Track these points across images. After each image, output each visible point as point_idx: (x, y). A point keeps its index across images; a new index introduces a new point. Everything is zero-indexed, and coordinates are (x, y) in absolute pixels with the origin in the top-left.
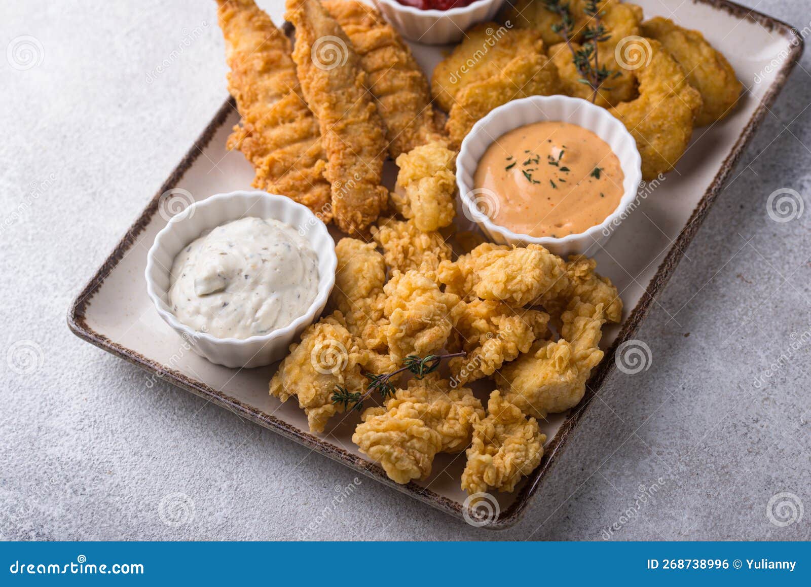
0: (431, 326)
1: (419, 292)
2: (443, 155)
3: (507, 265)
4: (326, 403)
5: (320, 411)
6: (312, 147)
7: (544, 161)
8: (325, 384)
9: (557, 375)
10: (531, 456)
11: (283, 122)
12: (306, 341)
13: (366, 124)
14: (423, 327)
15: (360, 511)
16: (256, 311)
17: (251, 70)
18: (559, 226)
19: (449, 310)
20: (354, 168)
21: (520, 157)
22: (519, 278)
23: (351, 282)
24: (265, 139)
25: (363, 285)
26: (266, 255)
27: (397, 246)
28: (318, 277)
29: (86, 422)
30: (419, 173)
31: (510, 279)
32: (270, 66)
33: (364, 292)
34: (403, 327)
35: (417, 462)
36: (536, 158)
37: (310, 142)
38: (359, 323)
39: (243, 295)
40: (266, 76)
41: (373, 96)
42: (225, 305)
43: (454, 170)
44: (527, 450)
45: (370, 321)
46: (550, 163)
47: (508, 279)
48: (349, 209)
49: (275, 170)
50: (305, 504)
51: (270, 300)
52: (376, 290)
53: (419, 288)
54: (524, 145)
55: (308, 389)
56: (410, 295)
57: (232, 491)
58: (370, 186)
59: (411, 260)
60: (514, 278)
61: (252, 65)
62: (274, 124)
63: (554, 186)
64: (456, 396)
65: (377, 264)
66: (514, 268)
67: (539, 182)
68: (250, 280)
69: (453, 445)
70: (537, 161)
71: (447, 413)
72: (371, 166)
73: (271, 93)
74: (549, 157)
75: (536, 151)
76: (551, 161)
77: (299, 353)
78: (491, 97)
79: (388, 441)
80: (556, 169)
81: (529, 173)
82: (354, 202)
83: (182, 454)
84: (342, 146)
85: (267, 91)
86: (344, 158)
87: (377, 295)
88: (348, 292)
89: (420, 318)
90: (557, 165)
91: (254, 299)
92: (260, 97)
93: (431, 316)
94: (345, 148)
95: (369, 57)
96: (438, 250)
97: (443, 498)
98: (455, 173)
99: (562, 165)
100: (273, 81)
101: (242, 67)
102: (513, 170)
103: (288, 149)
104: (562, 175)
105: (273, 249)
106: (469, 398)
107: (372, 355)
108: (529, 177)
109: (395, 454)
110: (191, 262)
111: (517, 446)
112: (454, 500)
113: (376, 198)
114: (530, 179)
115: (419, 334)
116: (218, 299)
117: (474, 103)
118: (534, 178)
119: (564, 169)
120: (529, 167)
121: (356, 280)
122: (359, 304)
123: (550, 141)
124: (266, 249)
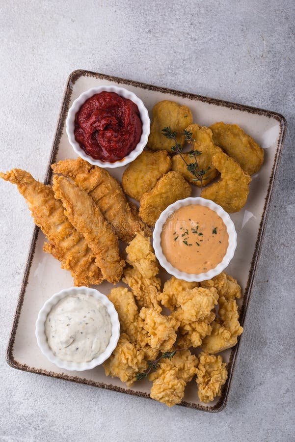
0: (169, 340)
2: (147, 245)
3: (194, 305)
4: (133, 378)
5: (132, 382)
6: (83, 246)
7: (190, 232)
8: (130, 372)
9: (226, 343)
10: (224, 378)
11: (67, 238)
12: (117, 356)
13: (106, 234)
14: (165, 341)
15: (155, 405)
16: (91, 347)
17: (44, 215)
18: (206, 263)
19: (174, 329)
20: (108, 258)
21: (180, 232)
22: (201, 313)
23: (125, 317)
24: (61, 248)
25: (131, 317)
26: (87, 320)
27: (137, 288)
28: (109, 316)
29: (27, 395)
30: (139, 258)
31: (197, 313)
32: (52, 210)
33: (132, 321)
35: (180, 397)
36: (186, 231)
37: (81, 243)
38: (134, 335)
39: (83, 342)
40: (51, 217)
41: (103, 213)
42: (77, 349)
43: (153, 251)
44: (221, 376)
45: (138, 333)
46: (193, 232)
47: (196, 313)
48: (111, 277)
49: (72, 265)
50: (132, 408)
51: (95, 340)
52: (136, 316)
54: (178, 225)
55: (124, 376)
57: (100, 410)
58: (117, 264)
59: (145, 292)
60: (199, 312)
61: (44, 213)
62: (63, 239)
63: (198, 245)
64: (185, 359)
66: (198, 307)
67: (191, 245)
68: (84, 334)
69: (190, 380)
70: (187, 233)
71: (184, 368)
72: (114, 253)
73: (56, 224)
74: (192, 229)
75: (185, 227)
76: (193, 231)
77: (115, 361)
78: (157, 201)
79: (166, 395)
80: (197, 235)
81: (186, 240)
82: (113, 274)
83: (73, 398)
84: (100, 250)
85: (54, 223)
86: (103, 255)
87: (137, 319)
88: (125, 321)
89: (163, 338)
90: (196, 232)
91: (88, 342)
92: (52, 227)
93: (168, 335)
94: (102, 251)
95: (95, 193)
96: (155, 284)
97: (193, 405)
98: (154, 254)
99: (199, 232)
100: (55, 218)
101: (39, 215)
102: (177, 240)
103: (73, 250)
104: (200, 238)
105: (88, 316)
106: (191, 357)
107: (145, 350)
108: (186, 243)
109: (171, 400)
110: (53, 329)
111: (217, 376)
112: (197, 403)
113: (121, 268)
114: (187, 245)
115: (165, 345)
116: (74, 347)
117: (150, 206)
118: (188, 244)
119: (201, 234)
120: (185, 237)
121: (127, 316)
122: (132, 327)
123: (190, 220)
124: (85, 317)
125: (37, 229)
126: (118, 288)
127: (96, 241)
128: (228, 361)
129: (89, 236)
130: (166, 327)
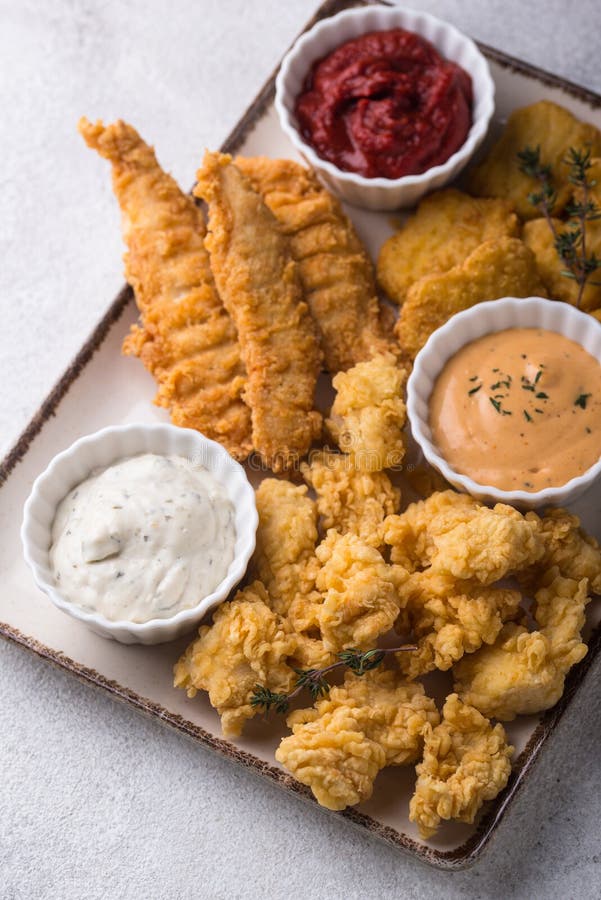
0: (375, 611)
1: (360, 565)
2: (391, 376)
3: (470, 535)
4: (244, 704)
5: (237, 713)
6: (226, 356)
7: (517, 384)
8: (242, 680)
9: (529, 675)
10: (496, 777)
11: (193, 324)
12: (218, 625)
13: (294, 331)
14: (364, 612)
15: (284, 831)
16: (158, 583)
17: (153, 253)
18: (534, 471)
19: (397, 589)
20: (280, 389)
21: (486, 378)
22: (484, 554)
23: (276, 543)
24: (170, 344)
25: (290, 547)
26: (171, 510)
27: (333, 492)
28: (235, 534)
30: (361, 401)
31: (473, 554)
32: (177, 249)
33: (291, 557)
34: (340, 615)
35: (355, 786)
36: (506, 380)
37: (226, 349)
38: (285, 597)
39: (142, 562)
40: (171, 262)
41: (304, 290)
42: (120, 575)
43: (404, 397)
44: (490, 769)
45: (298, 595)
46: (524, 387)
47: (470, 554)
48: (274, 442)
49: (183, 388)
50: (217, 820)
51: (176, 569)
52: (306, 553)
53: (359, 561)
54: (491, 363)
55: (222, 686)
56: (349, 567)
57: (128, 801)
58: (300, 413)
59: (350, 509)
60: (478, 553)
61: (155, 247)
62: (181, 325)
63: (529, 418)
64: (404, 695)
65: (307, 518)
66: (478, 539)
67: (509, 413)
68: (150, 543)
69: (400, 760)
70: (508, 385)
71: (392, 719)
72: (300, 385)
73: (178, 284)
74: (523, 379)
75: (507, 370)
76: (526, 385)
77: (210, 639)
78: (452, 295)
79: (320, 760)
80: (531, 395)
81: (498, 400)
82: (280, 434)
83: (67, 750)
84: (265, 362)
85: (173, 281)
86: (268, 377)
87: (307, 559)
88: (272, 555)
89: (360, 602)
90: (533, 389)
91: (156, 567)
92: (164, 289)
93: (374, 599)
94: (269, 365)
95: (300, 237)
96: (383, 497)
97: (387, 829)
98: (405, 403)
99: (538, 389)
100: (180, 269)
101: (142, 250)
102: (477, 394)
103: (198, 358)
104: (539, 403)
105: (179, 501)
106: (420, 700)
107: (301, 641)
108: (497, 406)
109: (328, 778)
110: (77, 514)
111: (478, 764)
113: (308, 428)
114: (498, 409)
115: (359, 621)
116: (111, 568)
117: (431, 303)
118: (504, 407)
119: (542, 396)
120: (498, 391)
121: (282, 541)
122: (285, 572)
123: (524, 357)
124: (170, 501)
125: (128, 294)
126: (282, 482)
127: (264, 334)
128: (522, 747)
129: (249, 316)
130: (376, 575)
